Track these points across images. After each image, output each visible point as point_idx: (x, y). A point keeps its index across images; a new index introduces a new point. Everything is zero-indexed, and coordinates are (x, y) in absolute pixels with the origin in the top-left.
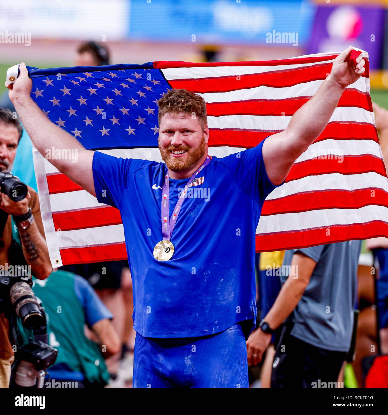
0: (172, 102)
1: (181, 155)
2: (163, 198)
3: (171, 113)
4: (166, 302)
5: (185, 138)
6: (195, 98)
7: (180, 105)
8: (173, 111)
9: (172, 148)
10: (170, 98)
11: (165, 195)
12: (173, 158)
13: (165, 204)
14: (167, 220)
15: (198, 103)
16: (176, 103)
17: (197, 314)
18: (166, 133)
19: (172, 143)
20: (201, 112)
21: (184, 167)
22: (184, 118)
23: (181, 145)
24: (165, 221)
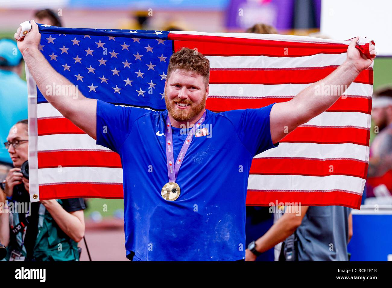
0: (185, 61)
1: (185, 107)
2: (167, 145)
3: (182, 70)
4: (172, 237)
5: (190, 94)
6: (203, 60)
7: (191, 64)
8: (184, 69)
10: (183, 56)
11: (169, 142)
12: (178, 109)
13: (170, 149)
14: (172, 164)
15: (205, 64)
16: (188, 62)
17: (199, 250)
18: (175, 87)
19: (179, 96)
20: (206, 72)
21: (186, 118)
24: (171, 164)
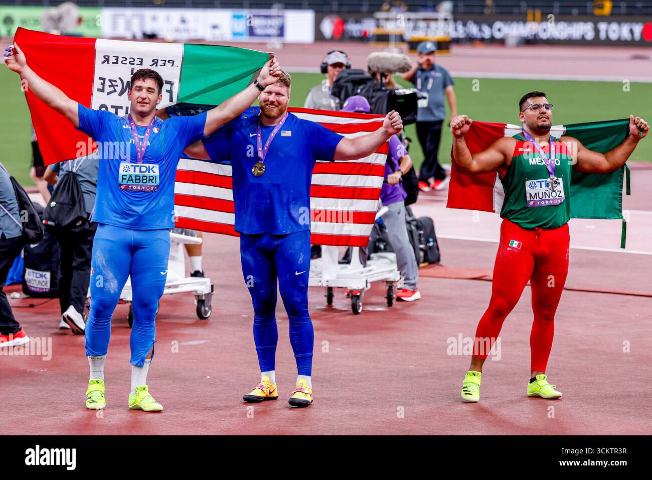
1: (274, 108)
5: (278, 99)
9: (268, 103)
21: (274, 116)
22: (281, 86)
23: (275, 102)
